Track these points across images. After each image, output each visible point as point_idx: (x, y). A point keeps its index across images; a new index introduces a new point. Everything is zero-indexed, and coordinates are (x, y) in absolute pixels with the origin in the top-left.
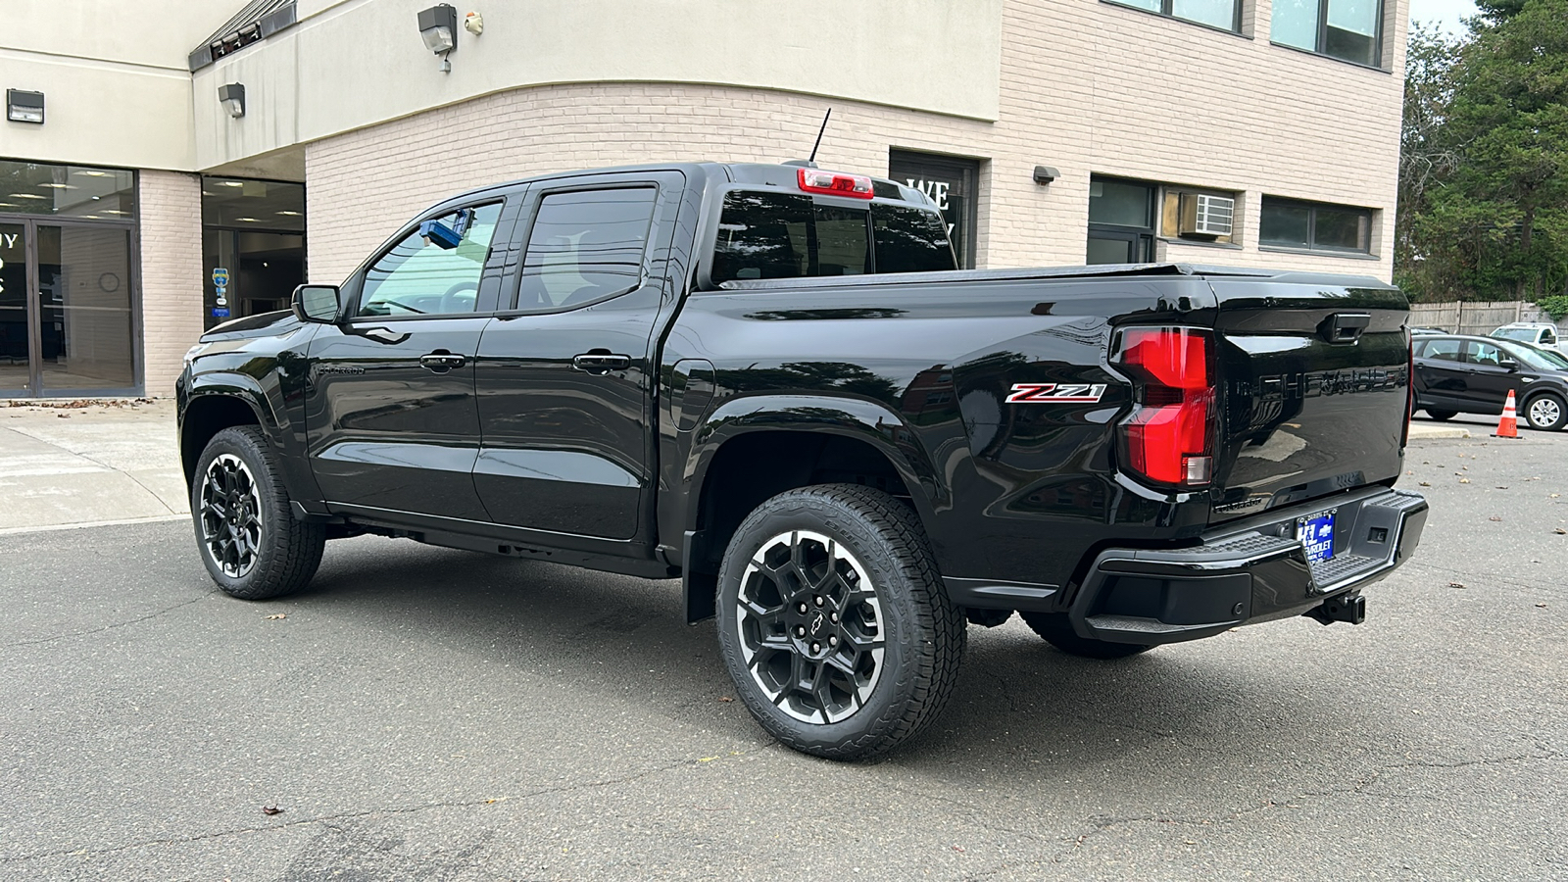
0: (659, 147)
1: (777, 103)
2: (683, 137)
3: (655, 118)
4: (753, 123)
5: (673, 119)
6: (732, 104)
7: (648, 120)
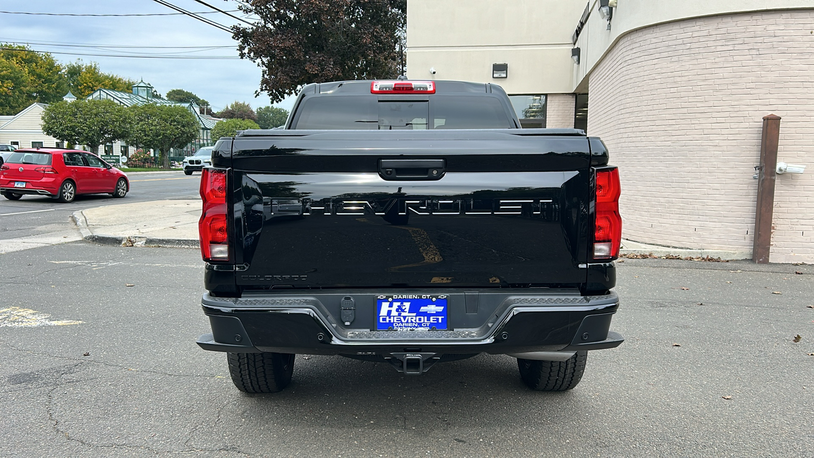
0: (688, 58)
1: (771, 18)
2: (701, 50)
3: (686, 41)
4: (752, 34)
5: (696, 40)
6: (736, 25)
7: (681, 43)
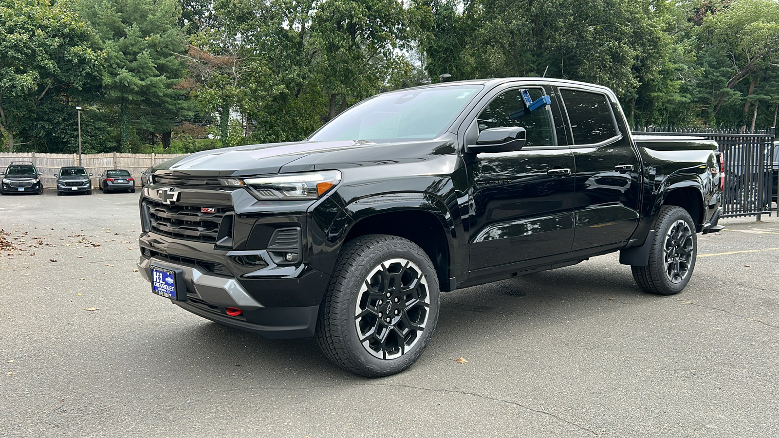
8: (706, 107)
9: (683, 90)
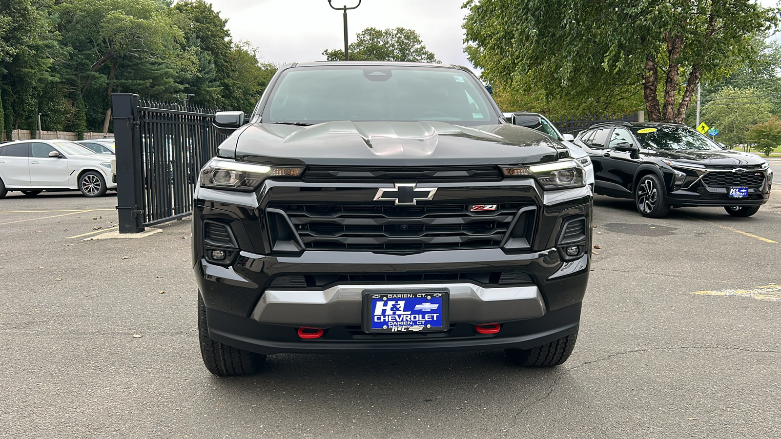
8: (73, 89)
9: (53, 69)
